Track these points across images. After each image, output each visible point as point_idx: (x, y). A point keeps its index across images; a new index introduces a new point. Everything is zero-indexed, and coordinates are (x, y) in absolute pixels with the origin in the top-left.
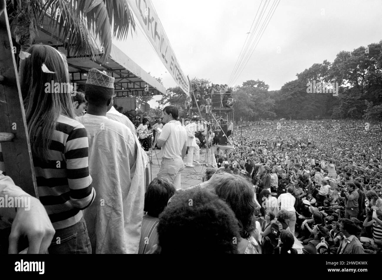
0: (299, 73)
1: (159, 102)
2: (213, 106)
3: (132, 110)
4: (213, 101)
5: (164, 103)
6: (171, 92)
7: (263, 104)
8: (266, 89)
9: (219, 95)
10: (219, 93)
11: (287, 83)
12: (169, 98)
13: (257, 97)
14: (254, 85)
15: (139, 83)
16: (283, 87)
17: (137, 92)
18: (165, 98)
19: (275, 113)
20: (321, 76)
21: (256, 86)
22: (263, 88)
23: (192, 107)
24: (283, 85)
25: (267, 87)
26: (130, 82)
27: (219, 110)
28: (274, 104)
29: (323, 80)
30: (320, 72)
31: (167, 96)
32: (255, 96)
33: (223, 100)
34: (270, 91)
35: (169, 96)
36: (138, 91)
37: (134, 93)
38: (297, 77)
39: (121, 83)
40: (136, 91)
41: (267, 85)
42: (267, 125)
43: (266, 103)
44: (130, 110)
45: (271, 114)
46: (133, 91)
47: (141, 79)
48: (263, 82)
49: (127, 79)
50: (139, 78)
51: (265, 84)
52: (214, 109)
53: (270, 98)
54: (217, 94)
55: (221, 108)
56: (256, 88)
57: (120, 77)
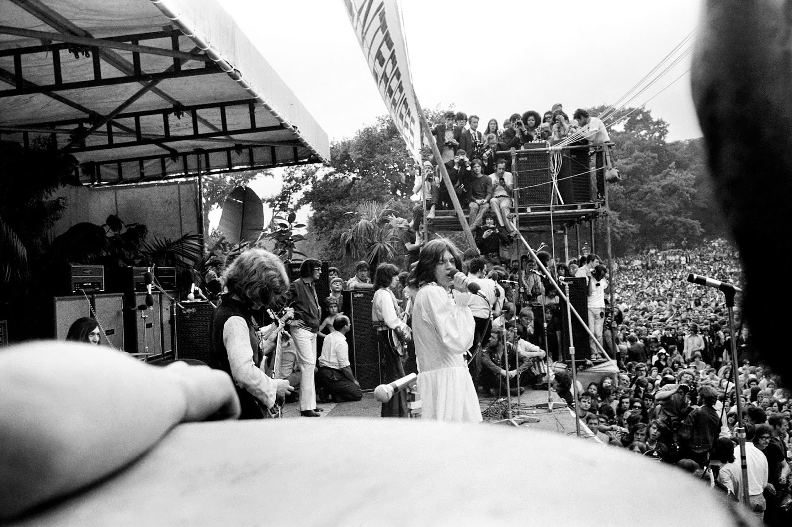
2: (520, 202)
3: (186, 237)
4: (520, 180)
5: (291, 206)
7: (651, 192)
8: (657, 134)
9: (545, 156)
12: (309, 188)
13: (629, 167)
14: (613, 124)
15: (218, 110)
17: (203, 156)
19: (696, 223)
22: (645, 132)
23: (433, 208)
25: (661, 127)
26: (178, 109)
27: (547, 217)
31: (303, 180)
33: (558, 177)
34: (673, 141)
35: (310, 181)
36: (207, 152)
37: (192, 160)
39: (137, 115)
40: (198, 151)
41: (658, 123)
42: (676, 266)
43: (663, 188)
44: (178, 237)
45: (684, 224)
46: (185, 155)
47: (238, 79)
48: (645, 111)
49: (159, 92)
50: (230, 74)
51: (651, 118)
52: (526, 215)
53: (675, 167)
54: (534, 149)
55: (557, 208)
56: (621, 133)
57: (135, 74)
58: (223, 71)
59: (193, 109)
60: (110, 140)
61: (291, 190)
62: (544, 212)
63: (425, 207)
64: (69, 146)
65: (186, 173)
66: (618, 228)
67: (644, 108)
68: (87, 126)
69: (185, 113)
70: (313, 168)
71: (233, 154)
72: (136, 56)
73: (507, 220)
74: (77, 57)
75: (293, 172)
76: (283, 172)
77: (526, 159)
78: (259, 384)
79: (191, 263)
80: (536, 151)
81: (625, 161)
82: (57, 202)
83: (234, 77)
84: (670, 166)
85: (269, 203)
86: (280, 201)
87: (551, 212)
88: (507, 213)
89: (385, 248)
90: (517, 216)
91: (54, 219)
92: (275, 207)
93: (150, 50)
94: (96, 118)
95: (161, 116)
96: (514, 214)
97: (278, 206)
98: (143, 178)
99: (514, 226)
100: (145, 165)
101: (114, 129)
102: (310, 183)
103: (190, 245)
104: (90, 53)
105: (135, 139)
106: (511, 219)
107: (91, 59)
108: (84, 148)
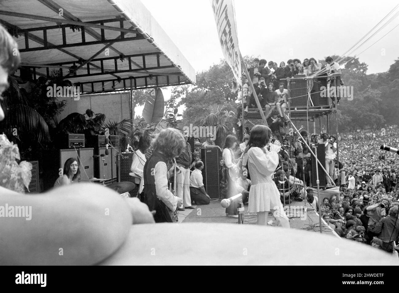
2: (291, 104)
3: (125, 121)
4: (291, 93)
8: (362, 70)
9: (305, 81)
10: (304, 76)
12: (184, 96)
15: (141, 57)
16: (392, 66)
17: (133, 80)
18: (178, 96)
19: (381, 116)
22: (355, 69)
23: (247, 107)
24: (393, 63)
25: (364, 67)
26: (122, 57)
27: (305, 113)
28: (379, 99)
31: (181, 92)
33: (311, 92)
34: (370, 74)
35: (185, 92)
36: (135, 78)
37: (128, 82)
39: (102, 60)
40: (131, 78)
41: (363, 64)
42: (370, 138)
43: (365, 98)
44: (120, 120)
45: (375, 117)
46: (124, 79)
47: (152, 42)
48: (356, 58)
49: (113, 49)
50: (148, 40)
51: (359, 62)
52: (295, 112)
53: (371, 87)
54: (299, 78)
55: (310, 108)
57: (102, 40)
58: (145, 39)
59: (129, 57)
60: (89, 72)
61: (175, 97)
62: (303, 110)
63: (243, 107)
64: (69, 74)
65: (125, 88)
66: (341, 119)
67: (355, 57)
68: (77, 65)
69: (125, 59)
71: (148, 79)
72: (103, 31)
73: (285, 114)
74: (74, 31)
75: (177, 88)
77: (295, 83)
78: (169, 199)
79: (126, 133)
80: (300, 79)
82: (62, 103)
83: (150, 41)
84: (368, 87)
86: (169, 103)
87: (307, 110)
88: (285, 110)
89: (222, 127)
90: (290, 112)
91: (60, 111)
92: (167, 105)
93: (110, 28)
94: (81, 61)
95: (113, 60)
96: (288, 111)
97: (169, 105)
98: (103, 91)
99: (288, 117)
100: (105, 84)
101: (91, 66)
102: (185, 94)
103: (126, 125)
104: (80, 29)
105: (100, 72)
106: (286, 113)
107: (81, 32)
108: (76, 76)
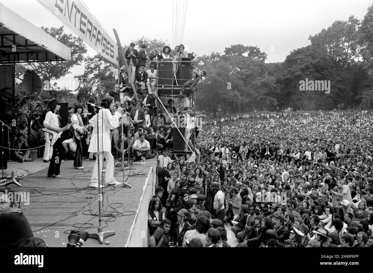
0: (313, 36)
1: (80, 79)
2: (159, 83)
3: (6, 88)
5: (88, 80)
6: (101, 62)
7: (256, 85)
8: (261, 59)
9: (171, 64)
11: (295, 51)
12: (96, 72)
13: (247, 73)
14: (243, 53)
16: (288, 57)
18: (91, 72)
19: (275, 100)
20: (345, 41)
21: (246, 55)
22: (256, 57)
24: (289, 54)
25: (264, 56)
27: (170, 90)
28: (274, 85)
29: (349, 47)
30: (344, 35)
31: (95, 68)
32: (243, 70)
34: (268, 63)
35: (97, 69)
36: (18, 53)
37: (11, 56)
38: (310, 41)
40: (15, 53)
41: (263, 54)
43: (261, 83)
45: (270, 100)
46: (9, 54)
48: (257, 48)
51: (260, 52)
52: (162, 89)
53: (267, 74)
56: (246, 57)
61: (89, 73)
62: (169, 88)
65: (9, 61)
66: (240, 100)
67: (257, 47)
70: (99, 63)
71: (30, 55)
75: (90, 65)
76: (85, 64)
79: (6, 99)
81: (245, 70)
85: (78, 78)
86: (83, 78)
87: (172, 88)
90: (158, 89)
92: (81, 80)
97: (82, 80)
99: (155, 93)
103: (7, 92)
